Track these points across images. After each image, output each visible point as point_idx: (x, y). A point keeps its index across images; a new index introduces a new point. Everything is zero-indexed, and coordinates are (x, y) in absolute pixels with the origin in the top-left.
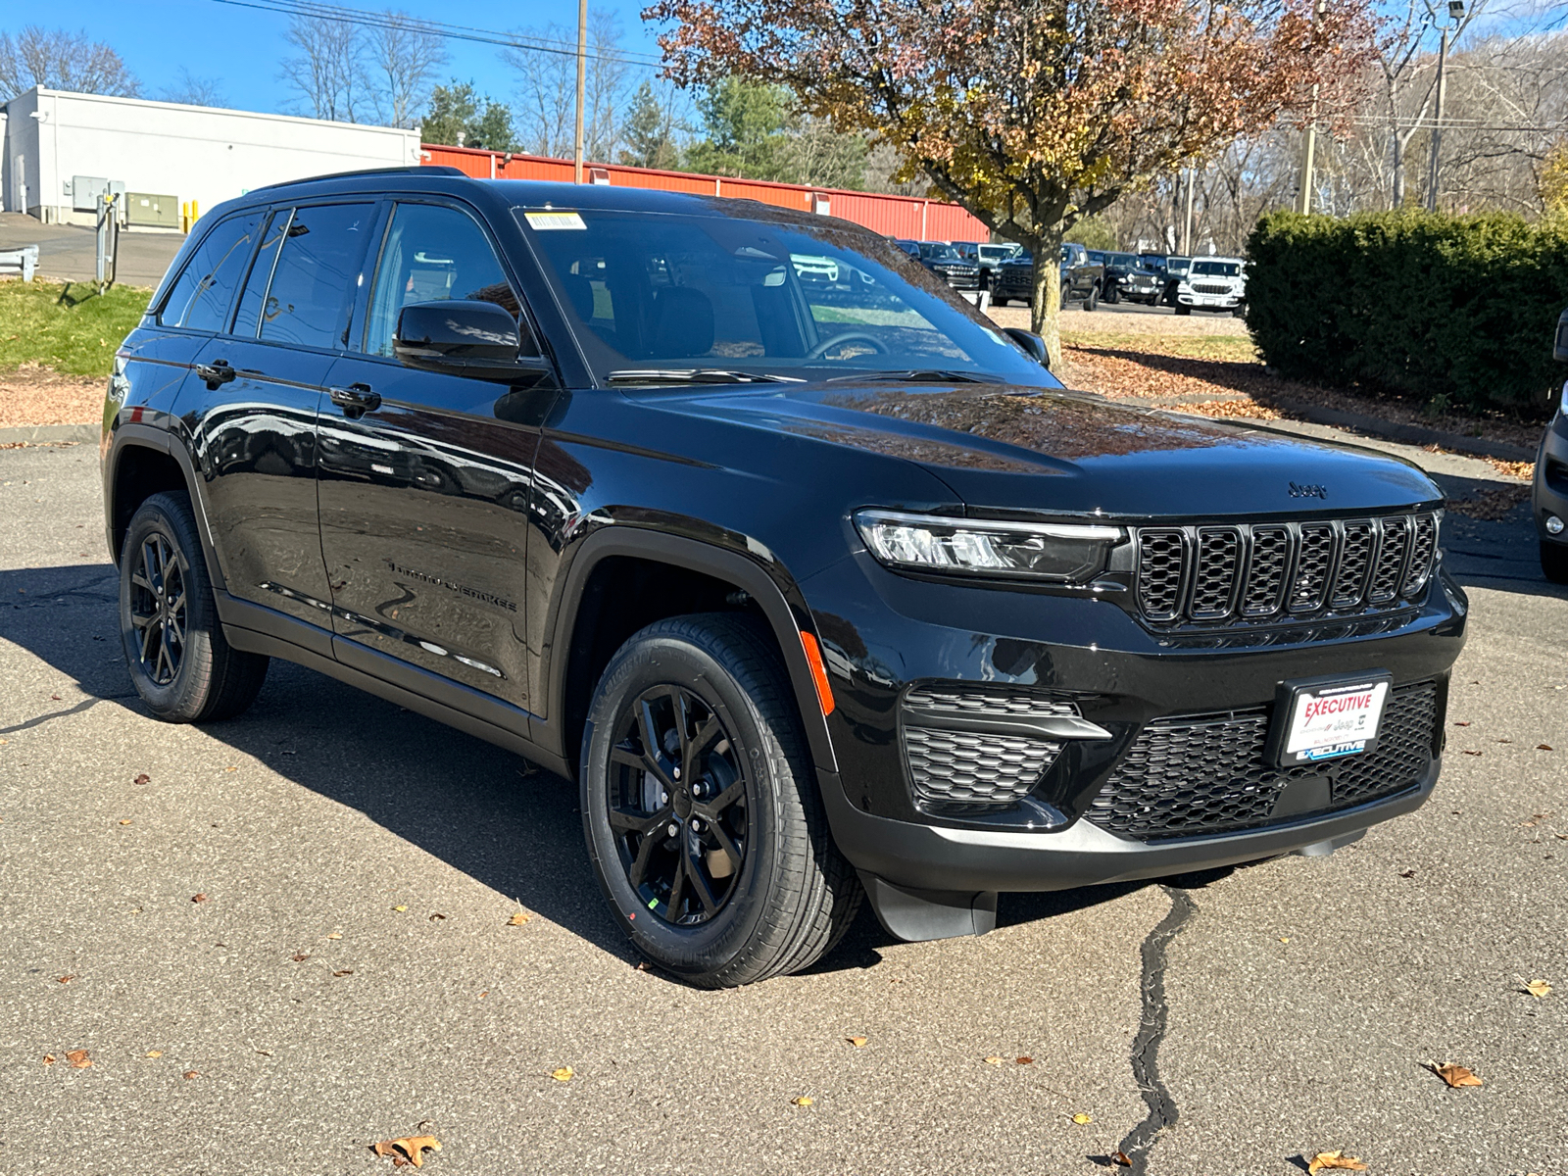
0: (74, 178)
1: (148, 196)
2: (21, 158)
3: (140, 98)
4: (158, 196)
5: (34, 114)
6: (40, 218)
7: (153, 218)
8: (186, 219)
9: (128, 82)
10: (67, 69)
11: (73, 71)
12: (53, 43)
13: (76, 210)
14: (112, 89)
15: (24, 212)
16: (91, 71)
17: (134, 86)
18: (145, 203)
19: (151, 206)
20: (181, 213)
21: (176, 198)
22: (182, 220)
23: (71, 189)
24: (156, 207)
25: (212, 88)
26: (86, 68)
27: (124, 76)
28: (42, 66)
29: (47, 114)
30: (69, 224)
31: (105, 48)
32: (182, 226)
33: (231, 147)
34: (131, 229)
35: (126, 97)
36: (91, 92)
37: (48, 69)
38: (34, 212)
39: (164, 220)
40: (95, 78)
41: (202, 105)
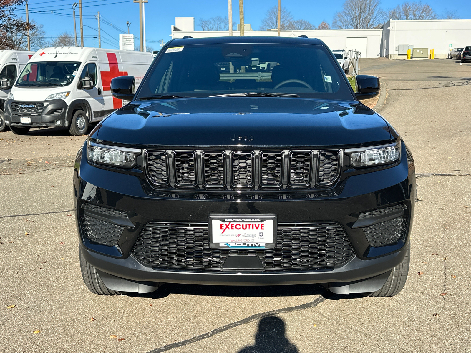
0: (399, 45)
1: (419, 49)
2: (385, 41)
3: (437, 19)
4: (422, 48)
5: (389, 28)
6: (388, 58)
7: (421, 56)
8: (431, 55)
9: (433, 15)
10: (415, 13)
11: (417, 14)
12: (412, 6)
13: (399, 55)
14: (428, 17)
15: (385, 57)
16: (422, 12)
17: (435, 16)
18: (418, 51)
19: (420, 51)
20: (429, 53)
21: (428, 48)
22: (429, 55)
23: (397, 49)
24: (421, 52)
25: (454, 13)
26: (421, 12)
27: (432, 13)
28: (408, 13)
29: (392, 27)
30: (396, 59)
31: (427, 5)
32: (429, 57)
33: (447, 31)
34: (414, 59)
35: (432, 19)
36: (422, 19)
37: (410, 14)
38: (387, 57)
39: (424, 55)
40: (423, 15)
41: (451, 19)
